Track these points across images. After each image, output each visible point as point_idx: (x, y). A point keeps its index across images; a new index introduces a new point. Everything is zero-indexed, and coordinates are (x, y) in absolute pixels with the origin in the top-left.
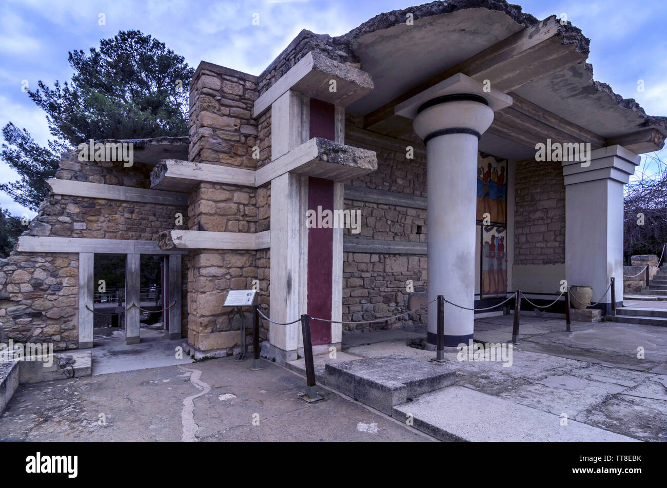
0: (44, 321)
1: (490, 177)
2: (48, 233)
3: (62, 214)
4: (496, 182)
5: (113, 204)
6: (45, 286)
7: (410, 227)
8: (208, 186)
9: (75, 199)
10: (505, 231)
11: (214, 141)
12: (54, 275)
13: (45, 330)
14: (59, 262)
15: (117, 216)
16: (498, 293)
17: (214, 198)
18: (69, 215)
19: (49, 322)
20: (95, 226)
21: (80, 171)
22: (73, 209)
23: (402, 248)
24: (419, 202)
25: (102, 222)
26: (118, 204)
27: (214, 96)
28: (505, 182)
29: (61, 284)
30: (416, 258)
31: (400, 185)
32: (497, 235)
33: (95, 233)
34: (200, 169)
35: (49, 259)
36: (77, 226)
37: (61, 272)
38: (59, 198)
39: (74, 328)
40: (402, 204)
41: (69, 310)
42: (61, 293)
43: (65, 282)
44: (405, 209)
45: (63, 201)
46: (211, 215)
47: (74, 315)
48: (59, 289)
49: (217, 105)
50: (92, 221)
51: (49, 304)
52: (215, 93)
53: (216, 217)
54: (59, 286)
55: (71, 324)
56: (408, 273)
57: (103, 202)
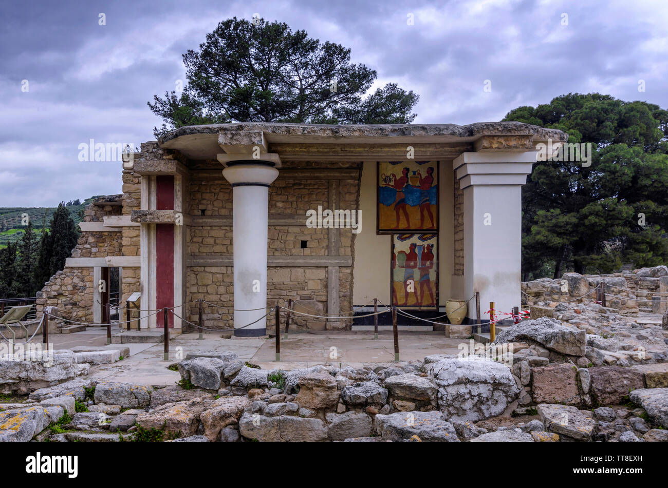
0: (78, 308)
1: (408, 182)
2: (79, 255)
3: (86, 243)
4: (418, 187)
5: (112, 234)
6: (78, 287)
7: (292, 242)
8: (126, 228)
9: (92, 233)
10: (435, 238)
11: (129, 201)
12: (83, 281)
13: (78, 313)
14: (85, 273)
15: (114, 242)
16: (421, 306)
17: (130, 236)
18: (90, 244)
19: (80, 309)
20: (102, 249)
21: (95, 215)
22: (91, 240)
23: (282, 261)
24: (301, 221)
25: (106, 247)
26: (115, 234)
27: (130, 173)
28: (435, 183)
29: (86, 286)
30: (301, 270)
31: (280, 208)
32: (419, 243)
33: (102, 254)
34: (121, 219)
35: (80, 271)
36: (94, 250)
37: (86, 279)
38: (85, 233)
39: (92, 314)
40: (281, 224)
41: (89, 302)
42: (85, 292)
43: (88, 284)
44: (286, 228)
45: (86, 235)
46: (129, 246)
47: (92, 306)
48: (85, 289)
49: (132, 178)
50: (101, 247)
51: (80, 298)
52: (130, 171)
53: (132, 247)
54: (85, 288)
55: (90, 311)
56: (291, 283)
57: (106, 234)
